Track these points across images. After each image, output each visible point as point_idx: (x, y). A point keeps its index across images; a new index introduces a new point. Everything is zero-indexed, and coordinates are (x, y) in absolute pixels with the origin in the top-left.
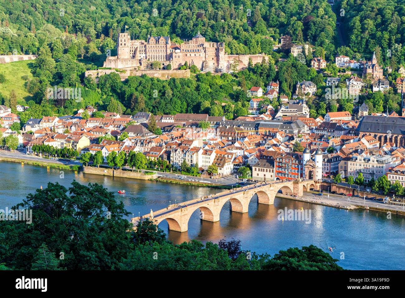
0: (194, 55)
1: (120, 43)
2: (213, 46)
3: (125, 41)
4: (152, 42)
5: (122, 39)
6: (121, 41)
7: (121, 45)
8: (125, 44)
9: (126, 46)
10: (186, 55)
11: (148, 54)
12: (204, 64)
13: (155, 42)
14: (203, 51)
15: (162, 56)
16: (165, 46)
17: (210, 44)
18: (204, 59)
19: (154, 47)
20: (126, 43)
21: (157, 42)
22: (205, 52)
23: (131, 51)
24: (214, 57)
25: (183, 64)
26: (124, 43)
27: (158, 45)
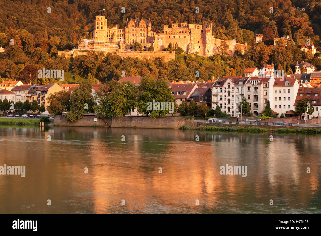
0: (178, 37)
1: (97, 26)
2: (198, 28)
3: (102, 24)
4: (132, 25)
5: (99, 21)
6: (98, 24)
7: (98, 28)
8: (102, 28)
9: (103, 29)
10: (170, 37)
11: (126, 39)
12: (190, 47)
13: (135, 25)
14: (188, 33)
15: (143, 40)
16: (146, 29)
17: (195, 27)
18: (189, 42)
19: (133, 30)
20: (103, 26)
21: (137, 25)
22: (190, 33)
23: (109, 36)
24: (199, 40)
25: (166, 46)
26: (101, 26)
27: (138, 28)
